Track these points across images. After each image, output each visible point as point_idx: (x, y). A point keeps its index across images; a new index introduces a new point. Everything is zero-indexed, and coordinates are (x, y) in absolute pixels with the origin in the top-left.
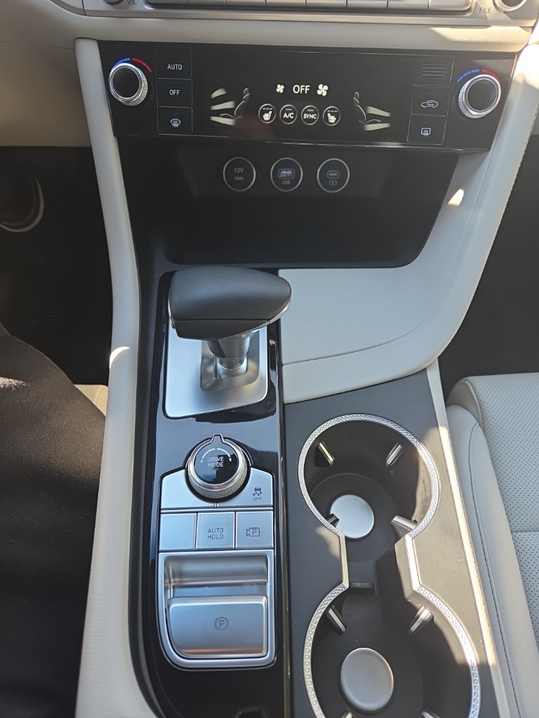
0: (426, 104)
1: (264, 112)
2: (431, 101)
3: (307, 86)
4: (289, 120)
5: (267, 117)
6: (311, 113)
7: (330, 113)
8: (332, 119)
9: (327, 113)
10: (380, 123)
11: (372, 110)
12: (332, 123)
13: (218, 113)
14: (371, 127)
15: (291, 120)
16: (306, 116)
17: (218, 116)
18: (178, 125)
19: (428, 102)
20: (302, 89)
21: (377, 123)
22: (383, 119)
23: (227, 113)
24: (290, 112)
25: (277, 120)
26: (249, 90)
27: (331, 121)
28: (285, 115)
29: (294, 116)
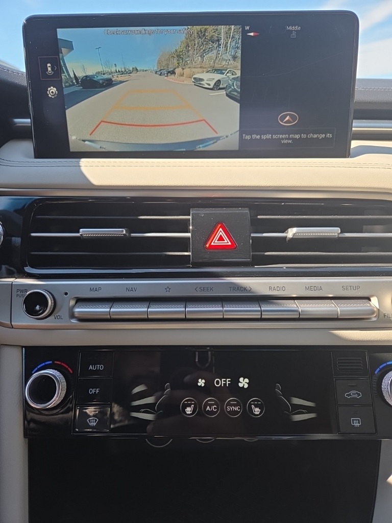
0: (349, 395)
1: (185, 406)
2: (355, 392)
3: (228, 380)
4: (212, 413)
5: (189, 410)
6: (235, 405)
7: (254, 404)
8: (257, 411)
9: (250, 404)
10: (307, 413)
11: (297, 401)
12: (257, 415)
13: (138, 409)
14: (298, 418)
15: (214, 413)
16: (229, 408)
17: (138, 411)
18: (95, 424)
19: (352, 392)
20: (223, 382)
21: (303, 413)
22: (309, 410)
23: (148, 408)
24: (213, 405)
25: (200, 412)
26: (170, 385)
27: (256, 413)
28: (208, 408)
29: (217, 408)
